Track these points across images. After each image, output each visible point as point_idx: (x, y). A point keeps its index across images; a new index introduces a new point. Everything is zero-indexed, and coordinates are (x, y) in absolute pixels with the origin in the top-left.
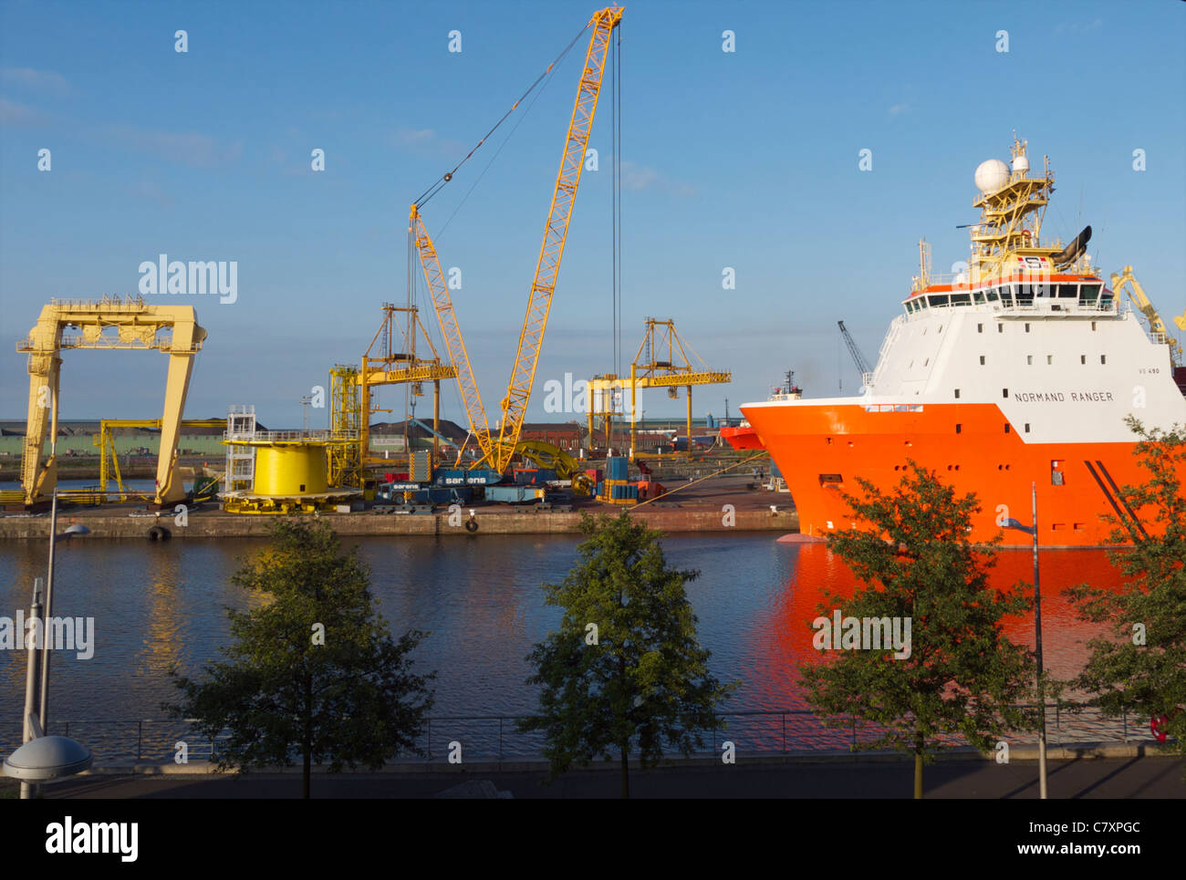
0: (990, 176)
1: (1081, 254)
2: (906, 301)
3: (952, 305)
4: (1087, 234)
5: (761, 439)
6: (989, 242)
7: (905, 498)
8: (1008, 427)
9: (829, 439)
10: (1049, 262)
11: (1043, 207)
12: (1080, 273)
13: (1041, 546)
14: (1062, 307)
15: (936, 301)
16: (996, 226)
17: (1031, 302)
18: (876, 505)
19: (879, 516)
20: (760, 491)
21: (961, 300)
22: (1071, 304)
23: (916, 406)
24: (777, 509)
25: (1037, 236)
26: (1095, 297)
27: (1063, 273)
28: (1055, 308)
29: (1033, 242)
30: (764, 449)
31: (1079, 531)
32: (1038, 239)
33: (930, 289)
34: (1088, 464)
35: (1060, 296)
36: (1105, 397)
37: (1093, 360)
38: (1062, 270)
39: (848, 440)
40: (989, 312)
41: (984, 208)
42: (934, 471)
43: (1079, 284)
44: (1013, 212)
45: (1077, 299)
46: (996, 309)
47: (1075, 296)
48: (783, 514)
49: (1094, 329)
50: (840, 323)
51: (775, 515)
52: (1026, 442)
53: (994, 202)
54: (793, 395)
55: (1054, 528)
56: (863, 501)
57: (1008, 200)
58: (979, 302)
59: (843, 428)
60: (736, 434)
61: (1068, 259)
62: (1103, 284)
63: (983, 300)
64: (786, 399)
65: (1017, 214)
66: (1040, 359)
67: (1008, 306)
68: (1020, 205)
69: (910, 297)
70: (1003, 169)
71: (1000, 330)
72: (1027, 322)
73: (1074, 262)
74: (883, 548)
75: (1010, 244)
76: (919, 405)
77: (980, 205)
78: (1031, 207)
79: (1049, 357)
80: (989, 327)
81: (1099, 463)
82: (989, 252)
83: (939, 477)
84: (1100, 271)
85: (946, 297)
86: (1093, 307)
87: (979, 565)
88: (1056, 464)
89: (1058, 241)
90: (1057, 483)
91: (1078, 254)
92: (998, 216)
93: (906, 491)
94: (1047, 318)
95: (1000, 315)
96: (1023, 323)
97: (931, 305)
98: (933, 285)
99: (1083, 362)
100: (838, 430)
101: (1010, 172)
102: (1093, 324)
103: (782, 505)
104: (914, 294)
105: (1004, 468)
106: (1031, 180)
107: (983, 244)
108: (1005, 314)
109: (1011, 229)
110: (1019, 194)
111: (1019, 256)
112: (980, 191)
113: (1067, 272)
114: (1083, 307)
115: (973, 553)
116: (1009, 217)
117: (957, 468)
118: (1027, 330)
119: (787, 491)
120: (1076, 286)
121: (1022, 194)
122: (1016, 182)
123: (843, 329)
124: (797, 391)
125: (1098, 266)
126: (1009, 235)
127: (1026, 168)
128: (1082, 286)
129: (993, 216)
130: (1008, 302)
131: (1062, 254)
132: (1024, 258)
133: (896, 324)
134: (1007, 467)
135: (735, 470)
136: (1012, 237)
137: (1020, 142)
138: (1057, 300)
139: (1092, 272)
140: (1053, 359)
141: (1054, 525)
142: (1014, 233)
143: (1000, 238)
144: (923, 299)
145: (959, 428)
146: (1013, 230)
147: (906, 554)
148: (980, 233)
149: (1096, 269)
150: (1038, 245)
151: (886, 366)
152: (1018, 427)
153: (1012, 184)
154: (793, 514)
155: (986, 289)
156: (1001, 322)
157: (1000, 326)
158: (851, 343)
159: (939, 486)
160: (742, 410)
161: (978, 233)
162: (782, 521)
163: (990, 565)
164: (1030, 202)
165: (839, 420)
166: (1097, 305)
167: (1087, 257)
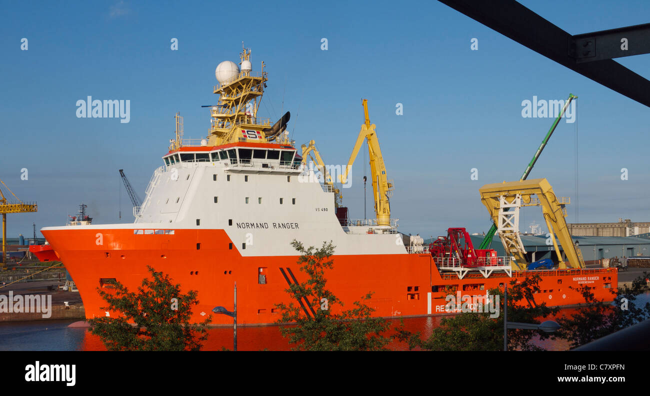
0: (225, 72)
1: (283, 131)
2: (165, 157)
3: (197, 161)
4: (287, 117)
5: (57, 254)
6: (223, 118)
7: (146, 295)
8: (231, 245)
9: (107, 253)
10: (263, 134)
11: (260, 96)
12: (282, 143)
13: (239, 325)
14: (269, 165)
15: (187, 158)
16: (228, 108)
17: (249, 161)
18: (124, 299)
19: (126, 306)
20: (57, 291)
21: (203, 158)
22: (275, 163)
23: (170, 230)
24: (69, 304)
25: (255, 116)
26: (291, 159)
27: (271, 142)
28: (265, 166)
29: (252, 120)
30: (59, 260)
31: (275, 313)
32: (256, 119)
33: (182, 149)
34: (282, 269)
35: (268, 158)
36: (294, 226)
37: (287, 201)
38: (270, 141)
39: (121, 254)
40: (221, 166)
41: (221, 94)
42: (167, 275)
43: (281, 150)
44: (240, 98)
45: (279, 160)
46: (226, 164)
47: (278, 158)
48: (74, 307)
49: (289, 181)
50: (121, 171)
51: (68, 308)
52: (243, 256)
53: (228, 90)
54: (85, 222)
55: (259, 313)
56: (115, 297)
57: (237, 90)
58: (215, 159)
59: (117, 245)
60: (41, 250)
61: (274, 134)
62: (295, 151)
63: (218, 158)
64: (80, 224)
65: (242, 100)
66: (253, 200)
67: (234, 163)
68: (245, 94)
69: (167, 154)
70: (235, 68)
71: (228, 179)
72: (247, 175)
73: (278, 135)
74: (128, 329)
75: (237, 121)
76: (172, 230)
77: (218, 92)
78: (251, 97)
79: (260, 199)
80: (222, 177)
81: (289, 269)
82: (223, 126)
83: (170, 279)
84: (294, 142)
85: (193, 155)
86: (289, 166)
87: (196, 339)
88: (261, 270)
89: (269, 121)
90: (262, 283)
91: (281, 130)
92: (230, 101)
93: (146, 289)
94: (260, 172)
95: (228, 169)
96: (243, 175)
97: (182, 161)
98: (184, 146)
99: (281, 203)
100: (114, 247)
101: (239, 71)
102: (289, 177)
103: (72, 301)
104: (171, 152)
105: (228, 273)
106: (252, 78)
107: (219, 119)
108: (232, 168)
109: (238, 111)
110: (244, 86)
111: (243, 129)
112: (219, 83)
113: (274, 142)
114: (283, 166)
115: (191, 331)
116: (237, 102)
117: (197, 273)
118: (246, 180)
119: (77, 291)
120: (279, 151)
121: (246, 87)
122: (243, 78)
123: (123, 175)
124: (89, 220)
125: (293, 139)
126: (236, 114)
127: (250, 69)
128: (282, 152)
129: (227, 100)
130: (234, 160)
131: (270, 130)
132: (246, 131)
133: (158, 173)
134: (230, 272)
135: (39, 276)
136: (239, 116)
137: (247, 50)
138: (266, 161)
139: (289, 143)
140: (262, 200)
141: (259, 310)
142: (240, 113)
143: (231, 116)
144: (177, 156)
145: (198, 246)
146: (239, 111)
147: (145, 333)
148: (218, 112)
149: (292, 141)
150: (256, 122)
151: (150, 202)
152: (238, 246)
153: (240, 79)
154: (81, 307)
155: (220, 150)
156: (229, 174)
157: (228, 176)
158: (128, 186)
159: (169, 285)
160: (42, 232)
161: (216, 113)
162: (73, 312)
163: (203, 339)
164: (251, 92)
165: (115, 241)
166: (291, 165)
167: (286, 132)
